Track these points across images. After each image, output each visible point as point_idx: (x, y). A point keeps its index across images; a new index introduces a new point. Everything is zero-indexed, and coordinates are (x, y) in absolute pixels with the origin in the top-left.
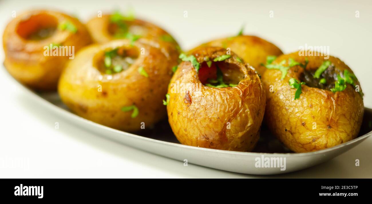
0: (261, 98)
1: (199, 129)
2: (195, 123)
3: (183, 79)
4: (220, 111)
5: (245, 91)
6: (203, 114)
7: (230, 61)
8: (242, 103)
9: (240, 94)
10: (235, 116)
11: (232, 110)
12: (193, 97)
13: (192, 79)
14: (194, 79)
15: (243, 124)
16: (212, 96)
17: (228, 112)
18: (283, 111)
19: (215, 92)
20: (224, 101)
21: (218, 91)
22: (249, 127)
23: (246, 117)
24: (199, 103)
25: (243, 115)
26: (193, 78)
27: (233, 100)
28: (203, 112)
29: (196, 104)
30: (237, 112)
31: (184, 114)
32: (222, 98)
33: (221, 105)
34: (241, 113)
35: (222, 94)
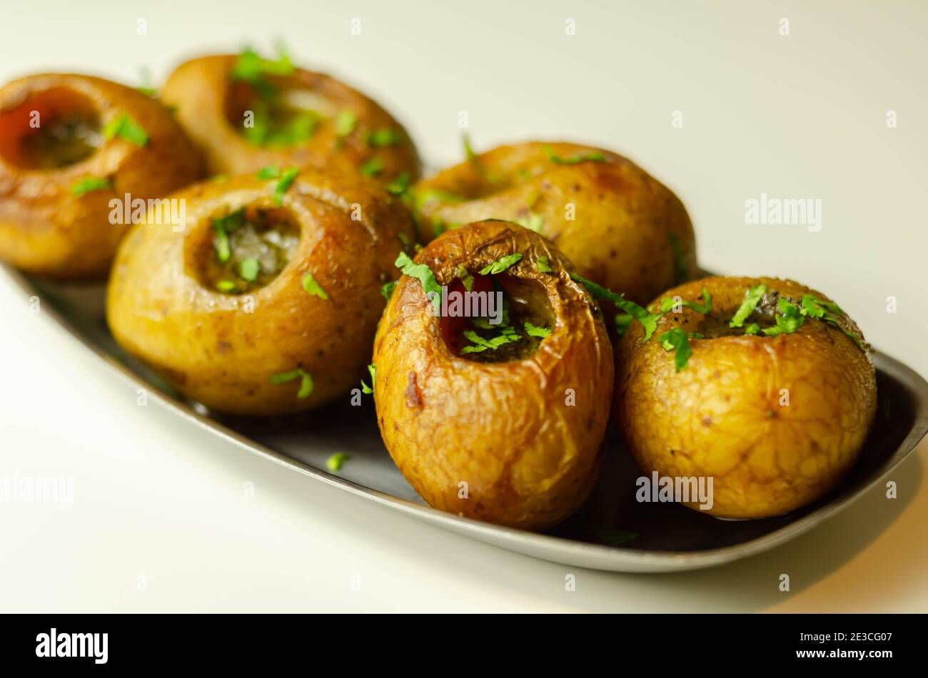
0: (596, 383)
1: (446, 474)
2: (435, 458)
3: (403, 332)
4: (493, 432)
5: (554, 371)
6: (451, 438)
7: (520, 273)
8: (548, 407)
9: (539, 382)
10: (530, 441)
11: (521, 428)
12: (425, 392)
13: (424, 336)
14: (429, 338)
15: (554, 459)
16: (470, 393)
17: (513, 432)
18: (655, 409)
19: (478, 379)
20: (499, 404)
21: (484, 380)
22: (569, 463)
23: (559, 440)
24: (441, 407)
25: (552, 437)
26: (426, 333)
27: (524, 402)
28: (452, 433)
29: (435, 412)
30: (534, 431)
31: (408, 431)
32: (494, 396)
33: (495, 416)
34: (546, 434)
35: (496, 386)
